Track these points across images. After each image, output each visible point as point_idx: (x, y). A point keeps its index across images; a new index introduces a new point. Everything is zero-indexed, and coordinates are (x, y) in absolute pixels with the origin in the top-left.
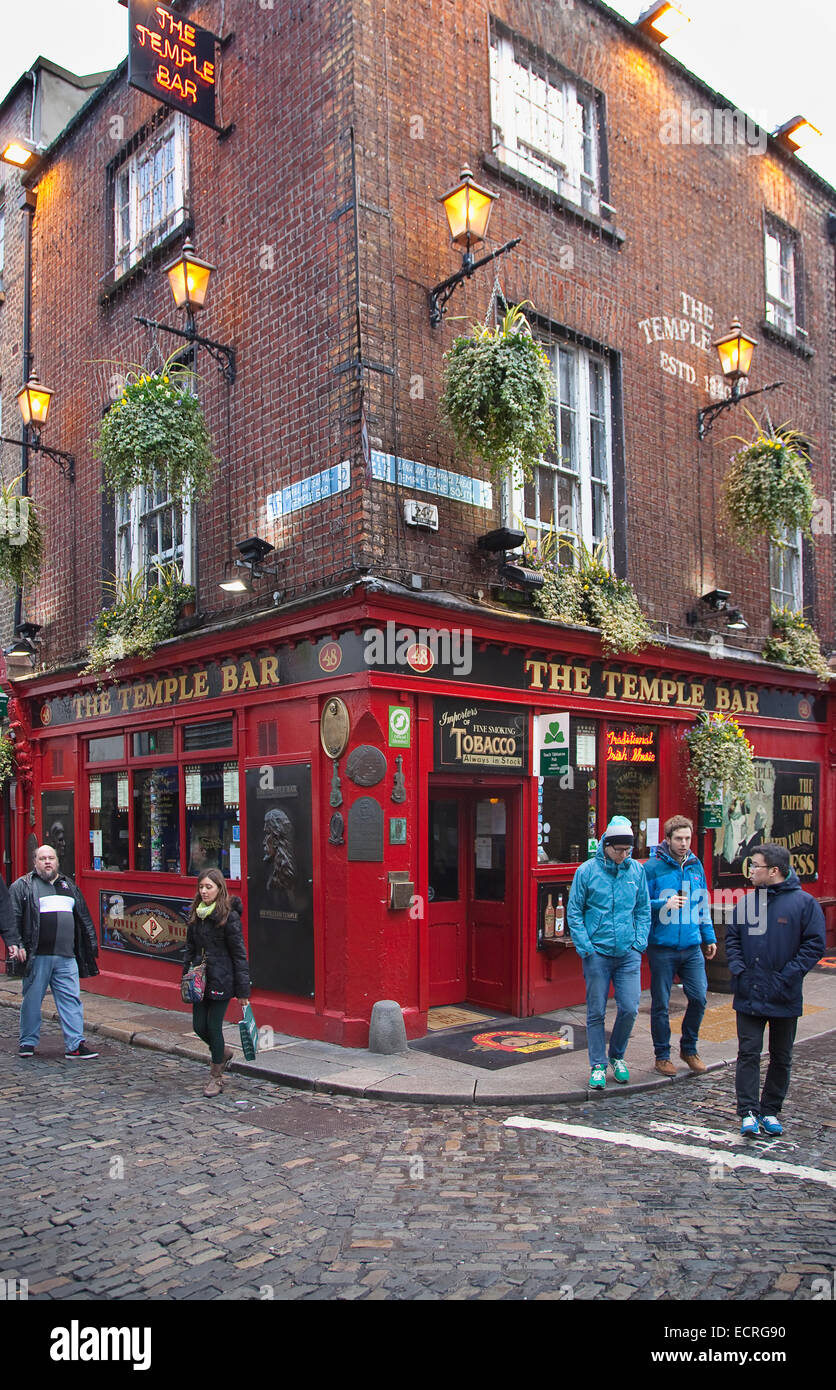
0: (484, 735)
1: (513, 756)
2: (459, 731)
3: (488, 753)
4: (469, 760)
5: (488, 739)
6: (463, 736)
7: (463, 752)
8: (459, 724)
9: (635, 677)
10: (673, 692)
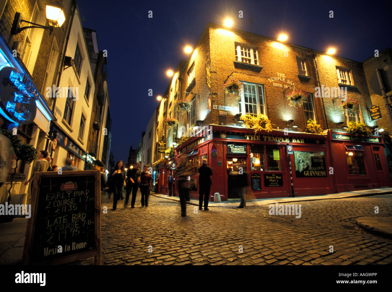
0: (237, 148)
1: (244, 151)
2: (232, 147)
3: (238, 151)
4: (234, 152)
5: (238, 148)
6: (233, 148)
7: (233, 150)
8: (232, 146)
9: (271, 137)
10: (281, 139)
